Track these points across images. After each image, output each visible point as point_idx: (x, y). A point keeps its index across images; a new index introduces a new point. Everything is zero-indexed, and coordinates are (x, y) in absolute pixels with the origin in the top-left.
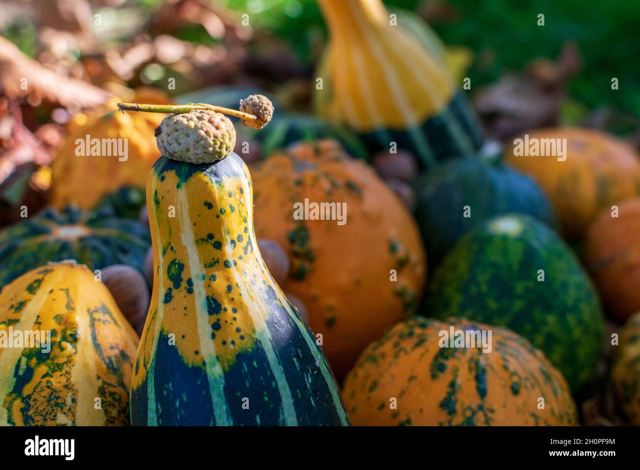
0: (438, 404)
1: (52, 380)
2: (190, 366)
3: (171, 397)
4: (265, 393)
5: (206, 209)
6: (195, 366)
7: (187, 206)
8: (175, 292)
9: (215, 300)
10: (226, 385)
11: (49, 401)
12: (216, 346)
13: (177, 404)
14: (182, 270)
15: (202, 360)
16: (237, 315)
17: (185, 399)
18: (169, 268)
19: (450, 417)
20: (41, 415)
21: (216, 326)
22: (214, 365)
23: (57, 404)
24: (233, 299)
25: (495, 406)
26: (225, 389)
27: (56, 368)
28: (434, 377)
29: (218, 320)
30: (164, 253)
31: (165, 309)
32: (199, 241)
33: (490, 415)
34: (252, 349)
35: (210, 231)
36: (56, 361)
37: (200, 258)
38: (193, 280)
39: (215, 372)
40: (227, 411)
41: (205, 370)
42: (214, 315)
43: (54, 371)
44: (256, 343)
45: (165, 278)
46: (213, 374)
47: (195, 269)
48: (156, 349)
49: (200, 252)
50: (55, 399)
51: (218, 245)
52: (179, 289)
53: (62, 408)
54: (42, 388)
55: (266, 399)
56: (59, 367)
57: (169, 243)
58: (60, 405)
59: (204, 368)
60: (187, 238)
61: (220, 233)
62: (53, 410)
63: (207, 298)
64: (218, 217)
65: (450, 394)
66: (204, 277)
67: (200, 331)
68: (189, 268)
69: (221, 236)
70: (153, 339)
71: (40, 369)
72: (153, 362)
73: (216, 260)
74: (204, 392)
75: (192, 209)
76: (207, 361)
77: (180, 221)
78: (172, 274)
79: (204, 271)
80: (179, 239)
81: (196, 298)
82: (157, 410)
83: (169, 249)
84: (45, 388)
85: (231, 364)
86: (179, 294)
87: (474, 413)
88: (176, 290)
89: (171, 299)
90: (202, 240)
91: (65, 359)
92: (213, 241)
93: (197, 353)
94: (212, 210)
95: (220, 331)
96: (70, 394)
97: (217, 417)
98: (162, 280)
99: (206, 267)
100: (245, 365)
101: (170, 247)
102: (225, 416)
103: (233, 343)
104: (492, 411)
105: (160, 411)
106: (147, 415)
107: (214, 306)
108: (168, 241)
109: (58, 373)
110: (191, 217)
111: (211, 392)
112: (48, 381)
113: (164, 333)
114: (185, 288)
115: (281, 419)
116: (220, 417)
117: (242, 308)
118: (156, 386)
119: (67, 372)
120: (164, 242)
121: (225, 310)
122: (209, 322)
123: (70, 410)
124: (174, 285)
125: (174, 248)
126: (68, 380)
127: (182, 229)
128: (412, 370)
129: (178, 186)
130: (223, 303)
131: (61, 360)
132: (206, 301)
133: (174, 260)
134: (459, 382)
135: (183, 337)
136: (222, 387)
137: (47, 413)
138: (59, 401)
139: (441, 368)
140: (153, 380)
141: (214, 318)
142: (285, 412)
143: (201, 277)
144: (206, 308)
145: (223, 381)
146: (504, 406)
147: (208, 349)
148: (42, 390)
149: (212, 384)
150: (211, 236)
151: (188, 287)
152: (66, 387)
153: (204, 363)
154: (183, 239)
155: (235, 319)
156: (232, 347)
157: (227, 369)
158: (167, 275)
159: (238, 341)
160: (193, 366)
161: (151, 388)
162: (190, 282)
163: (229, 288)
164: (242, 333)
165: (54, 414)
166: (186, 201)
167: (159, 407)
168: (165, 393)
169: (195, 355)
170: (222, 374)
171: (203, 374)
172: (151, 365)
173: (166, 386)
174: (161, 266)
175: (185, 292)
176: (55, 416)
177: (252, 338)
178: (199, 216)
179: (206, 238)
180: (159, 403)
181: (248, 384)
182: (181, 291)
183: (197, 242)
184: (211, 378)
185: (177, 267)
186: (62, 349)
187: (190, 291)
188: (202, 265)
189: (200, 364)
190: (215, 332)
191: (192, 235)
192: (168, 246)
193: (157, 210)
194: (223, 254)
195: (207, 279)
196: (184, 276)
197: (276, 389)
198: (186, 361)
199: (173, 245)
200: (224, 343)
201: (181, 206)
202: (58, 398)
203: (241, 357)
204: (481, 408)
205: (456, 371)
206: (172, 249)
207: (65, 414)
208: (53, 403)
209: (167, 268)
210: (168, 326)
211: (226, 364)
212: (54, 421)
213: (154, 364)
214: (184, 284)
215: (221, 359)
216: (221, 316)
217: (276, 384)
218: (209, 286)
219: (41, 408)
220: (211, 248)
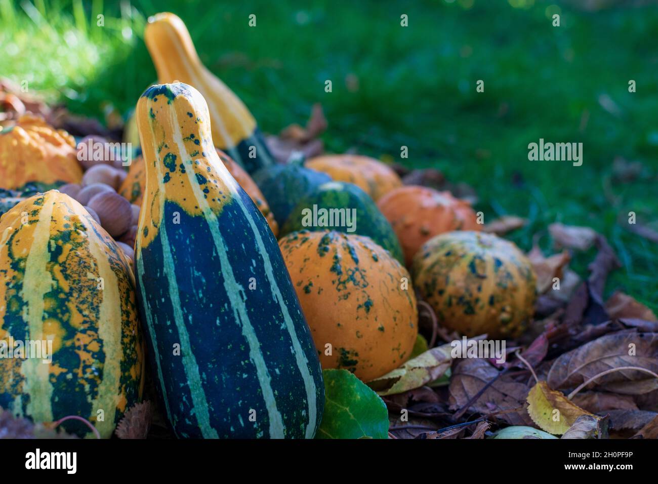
0: (329, 269)
1: (77, 251)
2: (194, 216)
3: (182, 238)
4: (245, 230)
5: (189, 117)
6: (197, 215)
7: (176, 115)
8: (171, 174)
9: (201, 176)
10: (220, 225)
11: (79, 264)
12: (209, 202)
13: (188, 242)
14: (175, 159)
15: (201, 211)
16: (218, 184)
17: (193, 238)
18: (165, 160)
19: (339, 276)
20: (77, 274)
21: (206, 191)
22: (210, 213)
23: (85, 267)
24: (212, 175)
25: (365, 268)
26: (219, 227)
27: (78, 245)
28: (322, 255)
29: (207, 187)
30: (160, 151)
31: (166, 186)
32: (186, 139)
33: (363, 273)
34: (232, 203)
35: (192, 132)
36: (76, 241)
37: (187, 151)
38: (184, 164)
39: (212, 218)
40: (223, 241)
41: (205, 217)
42: (203, 184)
43: (76, 247)
44: (233, 201)
45: (162, 167)
46: (210, 219)
47: (184, 157)
48: (163, 212)
49: (187, 146)
50: (83, 264)
51: (197, 142)
52: (175, 172)
53: (89, 269)
54: (72, 257)
55: (246, 234)
56: (80, 244)
57: (164, 143)
58: (89, 267)
59: (203, 216)
60: (177, 137)
61: (198, 134)
62: (84, 270)
63: (196, 174)
64: (196, 123)
65: (336, 263)
66: (191, 162)
67: (195, 194)
68: (180, 158)
69: (199, 136)
70: (159, 207)
71: (66, 246)
72: (162, 221)
73: (197, 152)
74: (206, 231)
75: (179, 118)
76: (205, 212)
77: (172, 126)
78: (168, 164)
79: (191, 159)
80: (171, 139)
81: (189, 176)
82: (172, 250)
83: (164, 147)
84: (75, 257)
85: (221, 212)
86: (176, 176)
87: (354, 273)
88: (172, 173)
89: (169, 179)
90: (187, 138)
91: (82, 240)
92: (194, 139)
93: (196, 207)
94: (192, 118)
95: (209, 193)
96: (92, 261)
97: (217, 246)
98: (159, 169)
99: (191, 156)
100: (229, 213)
101: (165, 145)
102: (223, 244)
103: (219, 200)
104: (365, 271)
105: (174, 250)
106: (163, 257)
107: (202, 180)
108: (162, 142)
109: (80, 248)
110: (179, 123)
111: (211, 230)
112: (75, 253)
113: (169, 201)
114: (180, 170)
115: (256, 247)
116: (219, 246)
117: (219, 180)
118: (168, 235)
119: (86, 248)
120: (160, 143)
121: (209, 181)
122: (201, 189)
123: (94, 270)
124: (170, 170)
125: (168, 146)
126: (88, 252)
127: (173, 131)
128: (305, 256)
129: (169, 103)
130: (207, 177)
131: (80, 241)
132: (195, 177)
133: (168, 154)
134: (339, 255)
135: (185, 199)
136: (217, 227)
137: (80, 272)
138: (86, 265)
139: (326, 250)
140: (165, 232)
141: (204, 186)
142: (258, 243)
143: (189, 162)
144: (197, 181)
145: (218, 223)
146: (371, 268)
147: (204, 205)
148: (73, 258)
149: (211, 226)
150: (192, 136)
151: (181, 169)
152: (88, 256)
153: (203, 213)
154: (174, 138)
155: (217, 186)
156: (219, 202)
157: (219, 215)
158: (163, 165)
159: (222, 199)
160: (196, 216)
161: (165, 237)
162: (182, 166)
163: (209, 169)
164: (223, 195)
165: (84, 273)
166: (176, 112)
167: (173, 248)
168: (177, 237)
169: (195, 209)
170: (216, 218)
171: (203, 220)
172: (162, 223)
173: (177, 232)
174: (158, 160)
175: (180, 173)
176: (86, 274)
177: (230, 197)
178: (185, 122)
179: (190, 137)
180: (172, 245)
181: (234, 225)
182: (176, 173)
183: (184, 139)
184: (209, 221)
185: (171, 158)
186: (78, 234)
187: (183, 171)
188: (189, 155)
189: (200, 214)
190: (206, 194)
191: (181, 135)
192: (163, 145)
193: (153, 121)
194: (201, 148)
195: (193, 163)
196: (177, 163)
197: (251, 228)
198: (189, 214)
199: (167, 144)
200: (214, 200)
201: (172, 116)
202: (85, 262)
203: (226, 208)
204: (357, 269)
205: (335, 250)
206: (166, 146)
207: (92, 272)
208: (82, 265)
209: (163, 160)
210: (171, 196)
211: (218, 213)
212: (85, 277)
213: (164, 222)
214: (178, 168)
215: (214, 210)
216: (207, 185)
217: (250, 225)
218: (196, 167)
219: (75, 269)
220: (193, 143)
